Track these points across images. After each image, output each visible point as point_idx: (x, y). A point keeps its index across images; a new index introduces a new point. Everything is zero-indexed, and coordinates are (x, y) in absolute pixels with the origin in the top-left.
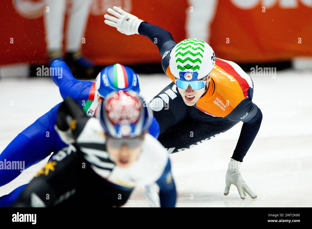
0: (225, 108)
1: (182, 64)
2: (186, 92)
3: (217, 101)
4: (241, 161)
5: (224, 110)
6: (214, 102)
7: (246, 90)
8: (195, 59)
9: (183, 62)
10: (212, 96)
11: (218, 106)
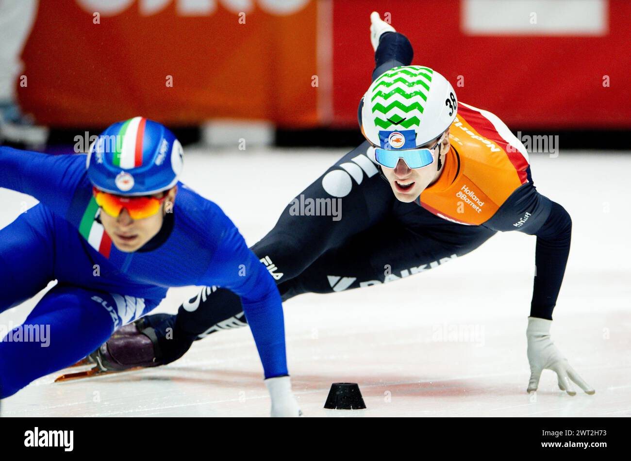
0: (480, 208)
1: (383, 114)
2: (395, 173)
3: (464, 193)
4: (549, 318)
5: (478, 210)
6: (459, 195)
7: (524, 169)
8: (410, 105)
9: (385, 110)
10: (454, 183)
11: (467, 202)
